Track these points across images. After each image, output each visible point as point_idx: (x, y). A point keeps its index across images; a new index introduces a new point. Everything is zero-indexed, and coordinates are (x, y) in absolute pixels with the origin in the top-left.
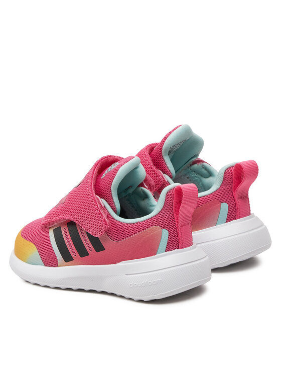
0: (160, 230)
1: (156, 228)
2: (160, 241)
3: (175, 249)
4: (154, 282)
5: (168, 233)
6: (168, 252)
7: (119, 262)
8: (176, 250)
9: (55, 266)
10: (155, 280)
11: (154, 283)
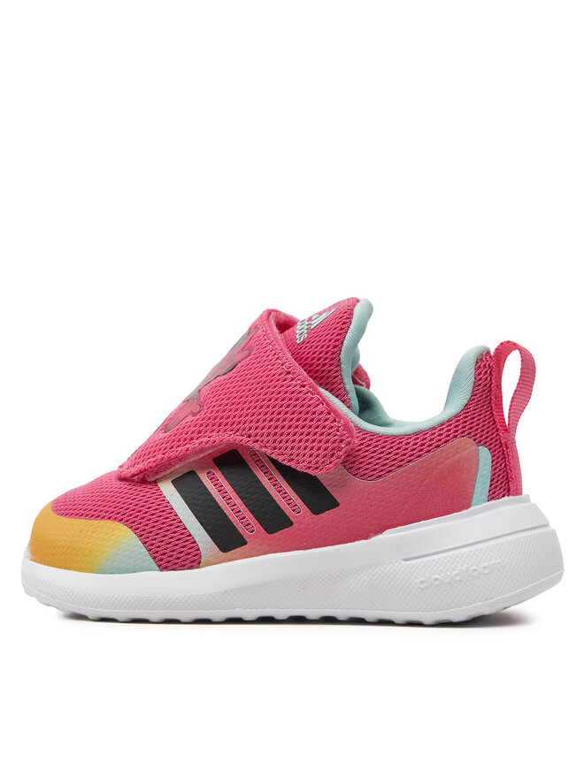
0: (473, 448)
1: (465, 443)
2: (475, 474)
3: (504, 496)
4: (485, 567)
5: (490, 456)
6: (493, 502)
7: (381, 531)
8: (506, 497)
9: (191, 568)
10: (486, 564)
11: (486, 571)
